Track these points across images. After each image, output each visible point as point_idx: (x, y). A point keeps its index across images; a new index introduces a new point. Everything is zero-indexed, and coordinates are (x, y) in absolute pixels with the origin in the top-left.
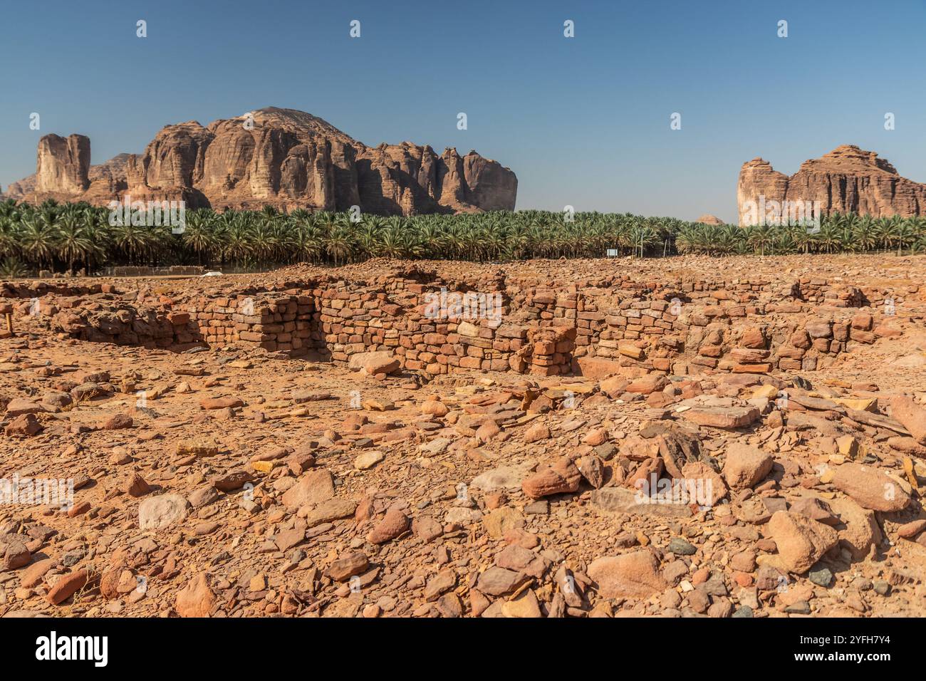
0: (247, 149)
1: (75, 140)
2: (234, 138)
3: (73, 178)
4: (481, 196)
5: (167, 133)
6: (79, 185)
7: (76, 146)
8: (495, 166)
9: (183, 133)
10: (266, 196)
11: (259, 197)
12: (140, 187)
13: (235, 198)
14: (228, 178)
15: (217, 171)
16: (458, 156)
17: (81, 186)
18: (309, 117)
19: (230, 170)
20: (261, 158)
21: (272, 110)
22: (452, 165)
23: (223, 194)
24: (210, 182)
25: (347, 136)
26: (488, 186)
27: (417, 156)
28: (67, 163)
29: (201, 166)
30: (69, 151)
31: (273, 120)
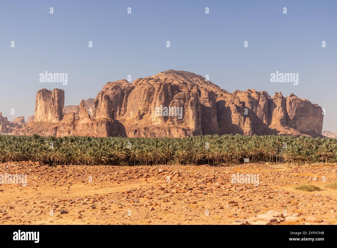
0: (151, 95)
1: (56, 92)
2: (143, 89)
3: (54, 114)
4: (298, 122)
5: (108, 87)
6: (57, 118)
7: (56, 95)
8: (307, 103)
9: (117, 87)
10: (160, 123)
11: (156, 124)
12: (86, 119)
13: (142, 125)
14: (139, 113)
15: (133, 109)
16: (283, 98)
17: (58, 118)
18: (194, 75)
19: (141, 108)
20: (158, 101)
21: (171, 72)
22: (278, 103)
23: (136, 122)
24: (129, 115)
25: (216, 86)
26: (303, 116)
27: (256, 98)
28: (51, 105)
29: (125, 106)
30: (53, 98)
31: (171, 78)
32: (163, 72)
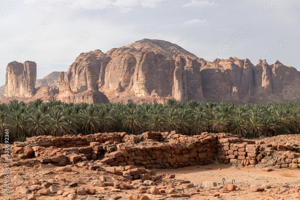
0: (132, 66)
1: (28, 65)
2: (123, 59)
3: (26, 88)
5: (81, 58)
6: (29, 92)
7: (28, 68)
8: (293, 70)
9: (91, 57)
10: (143, 95)
11: (139, 96)
12: (67, 92)
13: (124, 97)
14: (120, 84)
15: (112, 80)
16: (267, 65)
17: (31, 93)
19: (121, 79)
20: (140, 72)
21: (146, 41)
22: (263, 71)
23: (117, 95)
24: (109, 88)
27: (240, 66)
28: (23, 78)
29: (103, 78)
30: (24, 71)
31: (147, 47)
32: (138, 42)
